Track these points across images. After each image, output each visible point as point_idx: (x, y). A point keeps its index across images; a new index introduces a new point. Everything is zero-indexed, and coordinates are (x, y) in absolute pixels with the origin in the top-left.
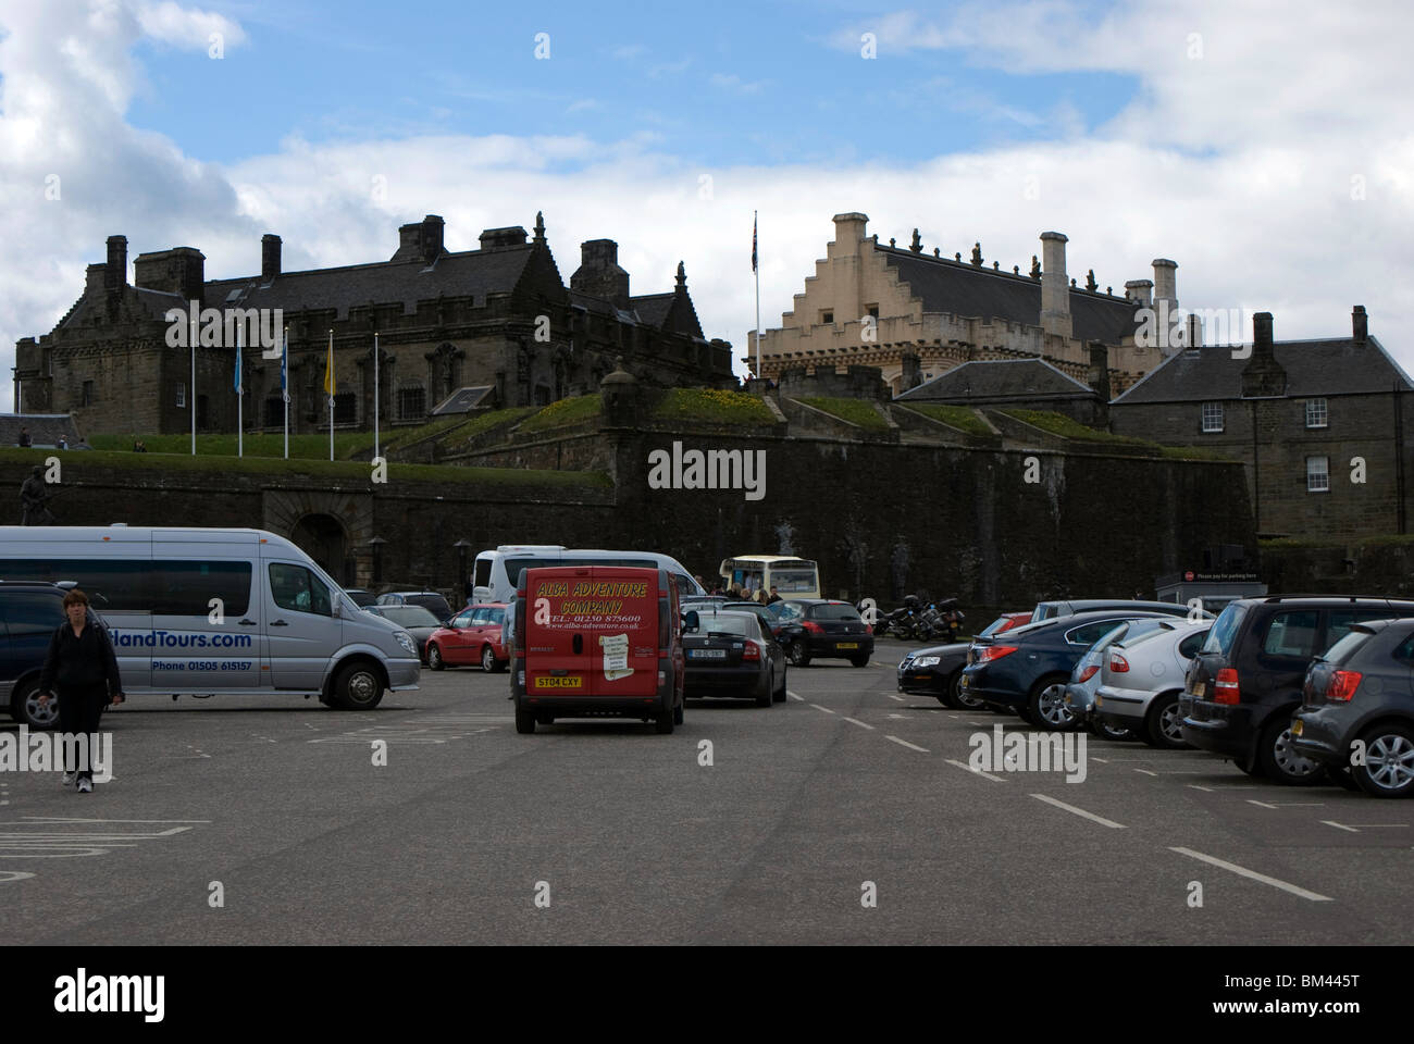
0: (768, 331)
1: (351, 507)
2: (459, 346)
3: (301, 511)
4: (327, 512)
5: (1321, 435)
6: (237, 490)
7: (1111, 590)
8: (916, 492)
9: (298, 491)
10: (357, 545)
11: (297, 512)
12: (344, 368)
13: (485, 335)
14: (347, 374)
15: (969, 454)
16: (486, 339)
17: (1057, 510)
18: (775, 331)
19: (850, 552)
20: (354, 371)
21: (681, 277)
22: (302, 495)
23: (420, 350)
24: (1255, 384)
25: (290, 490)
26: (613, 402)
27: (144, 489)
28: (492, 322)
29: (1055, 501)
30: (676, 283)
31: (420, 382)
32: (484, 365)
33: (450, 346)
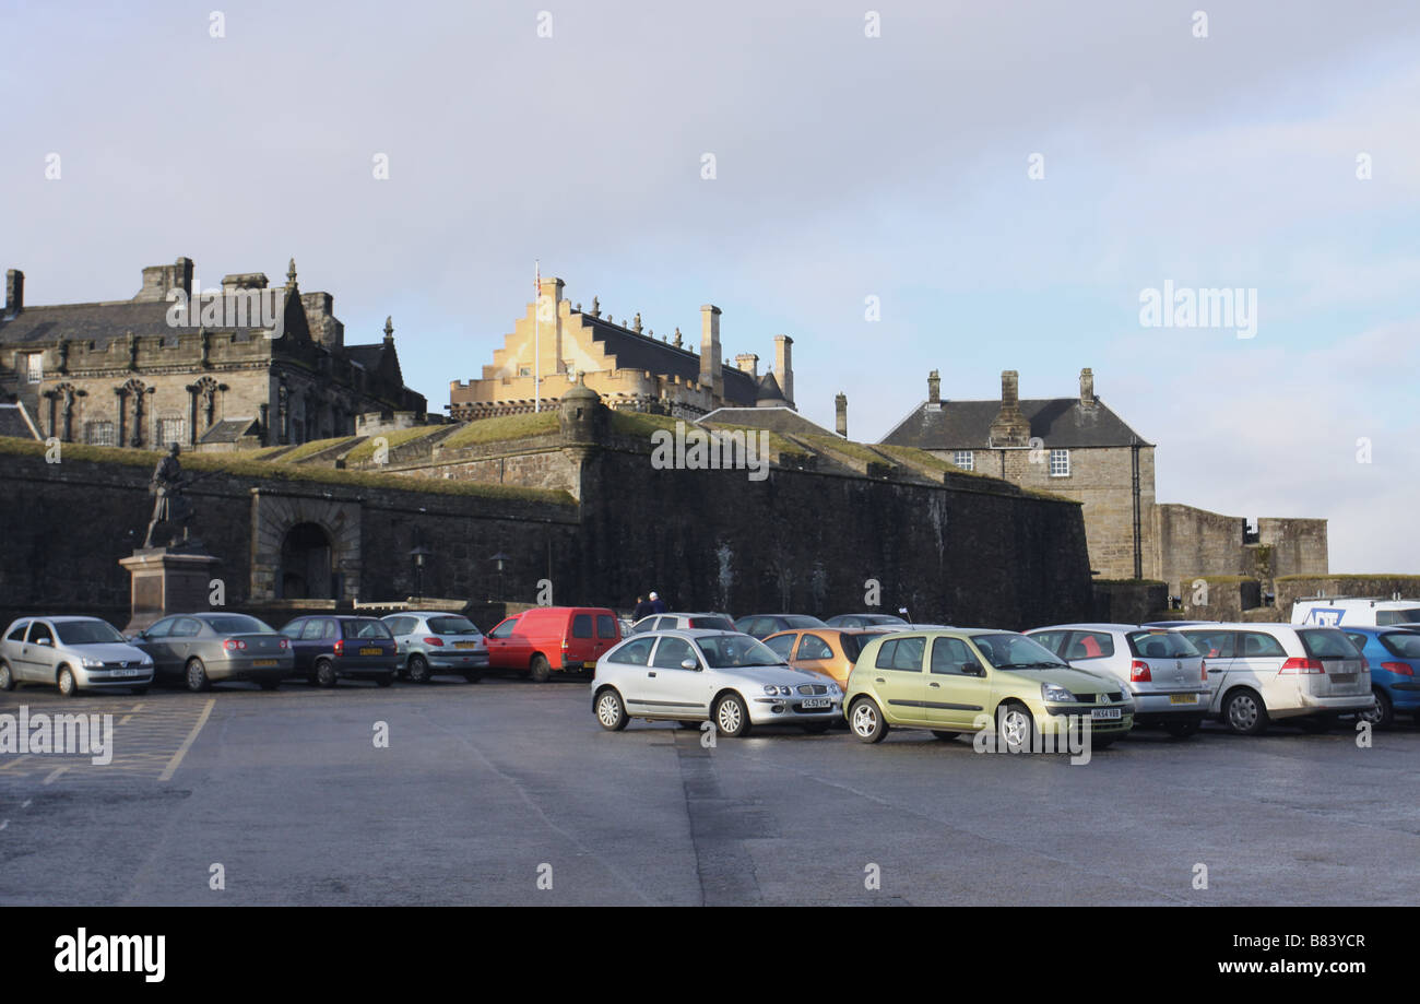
0: (471, 381)
1: (341, 516)
2: (220, 379)
3: (292, 518)
4: (317, 521)
5: (1064, 483)
6: (227, 493)
7: (982, 621)
8: (830, 520)
9: (290, 496)
10: (346, 557)
11: (288, 521)
12: (101, 397)
13: (247, 369)
14: (104, 403)
15: (872, 484)
16: (248, 373)
17: (941, 542)
18: (477, 381)
19: (777, 578)
20: (112, 400)
21: (389, 331)
22: (294, 500)
23: (180, 381)
24: (1003, 436)
25: (283, 495)
26: (579, 416)
27: (131, 489)
28: (255, 357)
29: (939, 534)
30: (384, 335)
31: (179, 413)
32: (245, 398)
33: (210, 380)
